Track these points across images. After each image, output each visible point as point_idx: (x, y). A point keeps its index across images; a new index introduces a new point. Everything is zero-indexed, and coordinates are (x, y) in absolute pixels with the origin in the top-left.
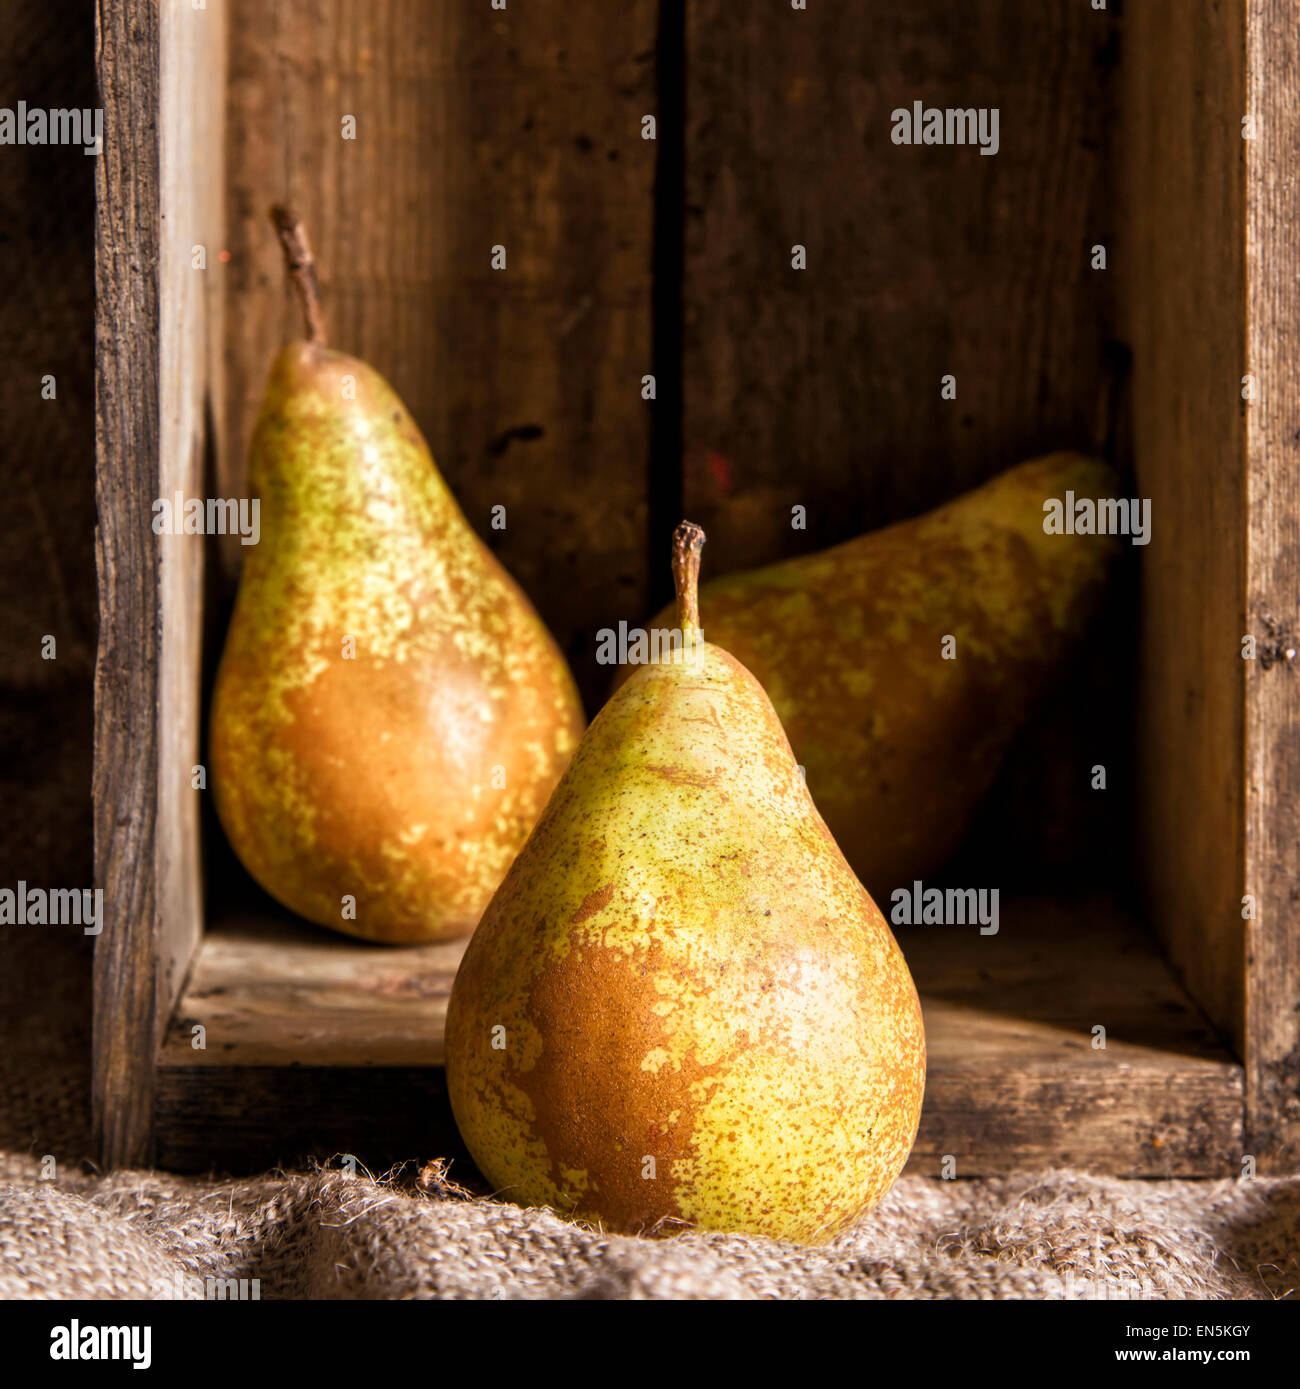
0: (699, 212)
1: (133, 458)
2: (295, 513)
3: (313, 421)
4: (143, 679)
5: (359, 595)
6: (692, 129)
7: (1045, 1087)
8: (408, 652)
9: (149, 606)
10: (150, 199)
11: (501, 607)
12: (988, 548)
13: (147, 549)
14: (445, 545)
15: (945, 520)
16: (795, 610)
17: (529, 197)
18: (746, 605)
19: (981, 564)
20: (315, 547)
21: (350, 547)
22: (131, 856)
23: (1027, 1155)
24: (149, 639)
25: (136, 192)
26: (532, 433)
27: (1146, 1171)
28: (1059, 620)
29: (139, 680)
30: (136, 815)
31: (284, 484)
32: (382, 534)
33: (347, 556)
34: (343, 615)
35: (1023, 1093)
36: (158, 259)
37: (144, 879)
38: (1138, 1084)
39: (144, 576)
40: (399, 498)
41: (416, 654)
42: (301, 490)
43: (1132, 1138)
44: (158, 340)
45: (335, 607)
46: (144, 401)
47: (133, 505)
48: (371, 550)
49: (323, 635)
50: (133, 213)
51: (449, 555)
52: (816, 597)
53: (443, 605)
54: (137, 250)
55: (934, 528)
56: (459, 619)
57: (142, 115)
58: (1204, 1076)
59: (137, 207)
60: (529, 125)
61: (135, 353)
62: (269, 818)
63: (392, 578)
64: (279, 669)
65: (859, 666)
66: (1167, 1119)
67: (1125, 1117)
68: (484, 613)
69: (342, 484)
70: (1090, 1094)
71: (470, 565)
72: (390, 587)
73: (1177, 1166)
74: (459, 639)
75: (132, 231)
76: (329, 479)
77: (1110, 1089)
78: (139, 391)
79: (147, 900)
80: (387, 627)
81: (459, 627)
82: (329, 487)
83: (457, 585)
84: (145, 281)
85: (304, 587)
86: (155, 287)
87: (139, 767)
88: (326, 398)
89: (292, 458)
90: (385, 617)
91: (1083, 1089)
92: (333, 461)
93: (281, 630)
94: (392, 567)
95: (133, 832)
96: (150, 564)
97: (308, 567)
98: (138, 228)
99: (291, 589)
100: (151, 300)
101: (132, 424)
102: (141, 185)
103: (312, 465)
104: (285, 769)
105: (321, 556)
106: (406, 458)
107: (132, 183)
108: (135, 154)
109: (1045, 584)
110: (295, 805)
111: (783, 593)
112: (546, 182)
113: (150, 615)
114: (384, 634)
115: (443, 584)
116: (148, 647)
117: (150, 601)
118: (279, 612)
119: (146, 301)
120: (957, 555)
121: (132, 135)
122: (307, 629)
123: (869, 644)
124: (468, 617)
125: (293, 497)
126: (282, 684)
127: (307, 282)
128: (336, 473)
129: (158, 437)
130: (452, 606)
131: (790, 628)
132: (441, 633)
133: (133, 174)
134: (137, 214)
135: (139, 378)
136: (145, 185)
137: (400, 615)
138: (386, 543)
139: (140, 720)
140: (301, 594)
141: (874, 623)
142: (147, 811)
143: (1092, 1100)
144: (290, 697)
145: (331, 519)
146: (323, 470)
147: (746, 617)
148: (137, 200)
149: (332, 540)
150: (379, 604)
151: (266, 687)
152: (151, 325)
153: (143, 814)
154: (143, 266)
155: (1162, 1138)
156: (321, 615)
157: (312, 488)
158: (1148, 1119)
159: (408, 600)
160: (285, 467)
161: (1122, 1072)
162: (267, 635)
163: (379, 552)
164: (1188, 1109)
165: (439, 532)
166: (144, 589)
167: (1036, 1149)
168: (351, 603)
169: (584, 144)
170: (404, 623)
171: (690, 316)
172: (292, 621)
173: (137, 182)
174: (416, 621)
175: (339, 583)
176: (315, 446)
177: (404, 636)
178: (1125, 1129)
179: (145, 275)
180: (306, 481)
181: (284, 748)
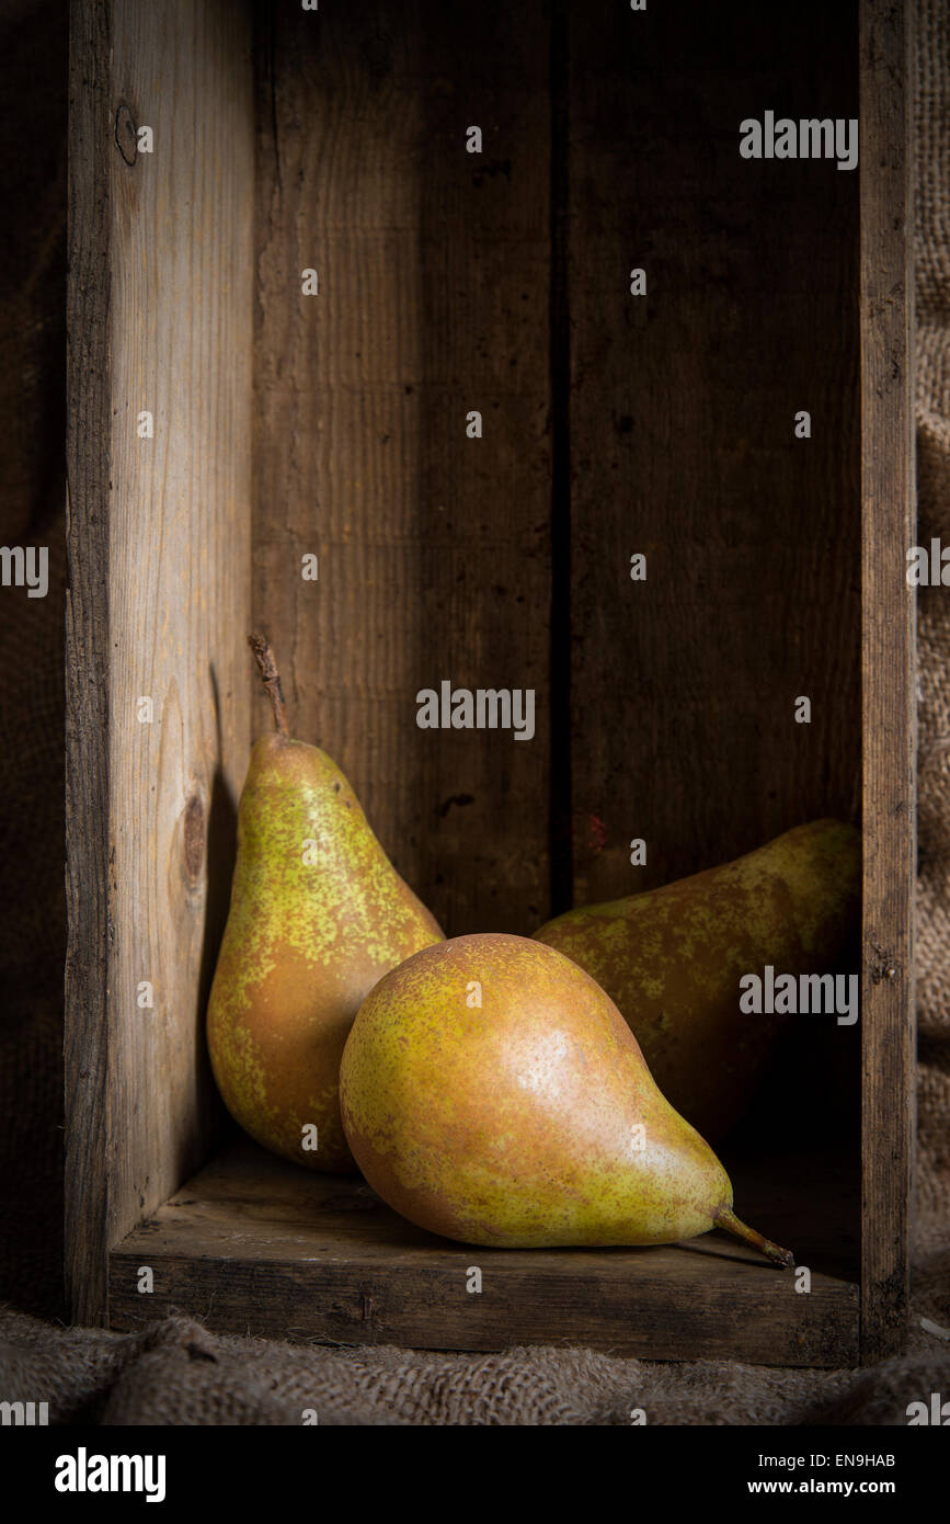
0: (580, 640)
1: (90, 815)
2: (260, 856)
3: (273, 790)
4: (98, 973)
5: (300, 916)
6: (575, 579)
7: (724, 1295)
8: (331, 957)
9: (102, 920)
10: (103, 632)
11: (408, 927)
12: (758, 889)
13: (101, 879)
14: (366, 881)
15: (734, 869)
16: (614, 934)
17: (462, 629)
18: (582, 929)
19: (753, 902)
20: (272, 881)
21: (296, 881)
22: (90, 1100)
23: (711, 1347)
24: (102, 943)
25: (93, 627)
26: (465, 800)
27: (793, 1362)
28: (807, 945)
29: (95, 974)
30: (93, 1070)
31: (254, 835)
32: (319, 872)
33: (293, 887)
34: (289, 931)
35: (709, 1300)
36: (107, 675)
37: (98, 1117)
38: (788, 1295)
39: (98, 899)
40: (332, 845)
41: (337, 959)
42: (264, 840)
43: (784, 1336)
44: (108, 731)
45: (284, 925)
46: (98, 775)
47: (90, 848)
48: (309, 882)
49: (274, 945)
50: (91, 642)
51: (369, 890)
52: (631, 924)
53: (361, 926)
54: (93, 669)
55: (726, 874)
56: (373, 935)
57: (97, 574)
58: (832, 1290)
59: (93, 638)
60: (462, 577)
61: (91, 741)
62: (238, 1077)
63: (324, 904)
64: (244, 970)
65: (656, 977)
66: (806, 1323)
67: (778, 1320)
68: (392, 931)
69: (291, 835)
70: (754, 1302)
71: (387, 896)
72: (323, 910)
73: (813, 1359)
74: (371, 950)
75: (90, 655)
76: (283, 831)
77: (768, 1299)
78: (95, 768)
79: (101, 1132)
80: (319, 939)
81: (373, 941)
82: (282, 837)
83: (373, 910)
84: (99, 690)
85: (263, 909)
86: (106, 694)
87: (95, 1036)
88: (284, 774)
89: (258, 816)
90: (318, 933)
91: (750, 1298)
92: (287, 819)
93: (248, 940)
94: (325, 896)
95: (91, 1082)
96: (102, 890)
97: (268, 895)
98: (94, 653)
99: (256, 911)
100: (103, 704)
101: (90, 791)
102: (96, 623)
103: (272, 822)
104: (246, 1042)
105: (276, 887)
106: (340, 816)
107: (90, 622)
108: (92, 602)
109: (797, 917)
110: (253, 1068)
111: (608, 921)
112: (474, 618)
113: (102, 927)
114: (317, 945)
115: (362, 909)
116: (101, 951)
117: (102, 916)
118: (247, 928)
119: (100, 704)
120: (737, 894)
121: (90, 589)
122: (263, 939)
123: (664, 960)
124: (380, 934)
125: (260, 845)
126: (246, 979)
127: (274, 689)
128: (287, 827)
129: (108, 799)
130: (368, 926)
131: (609, 947)
132: (357, 944)
133: (90, 615)
134: (94, 642)
135: (95, 757)
136: (99, 623)
137: (328, 931)
138: (322, 879)
139: (95, 1002)
140: (262, 915)
141: (670, 943)
142: (100, 1068)
143: (756, 1306)
144: (248, 988)
145: (283, 860)
146: (279, 825)
147: (580, 938)
148: (93, 634)
149: (283, 876)
150: (315, 923)
151: (237, 981)
152: (103, 721)
153: (97, 1070)
154: (97, 680)
155: (803, 1337)
156: (273, 930)
157: (271, 838)
158: (794, 1323)
159: (335, 920)
160: (254, 822)
161: (776, 1286)
162: (239, 944)
163: (316, 885)
164: (822, 1315)
165: (363, 871)
166: (98, 908)
167: (718, 1342)
168: (295, 921)
169: (500, 590)
170: (331, 937)
171: (576, 716)
172: (255, 934)
173: (93, 621)
174: (339, 936)
175: (288, 907)
176: (274, 808)
177: (329, 946)
178: (778, 1329)
179: (99, 686)
180: (267, 833)
181: (245, 1027)
